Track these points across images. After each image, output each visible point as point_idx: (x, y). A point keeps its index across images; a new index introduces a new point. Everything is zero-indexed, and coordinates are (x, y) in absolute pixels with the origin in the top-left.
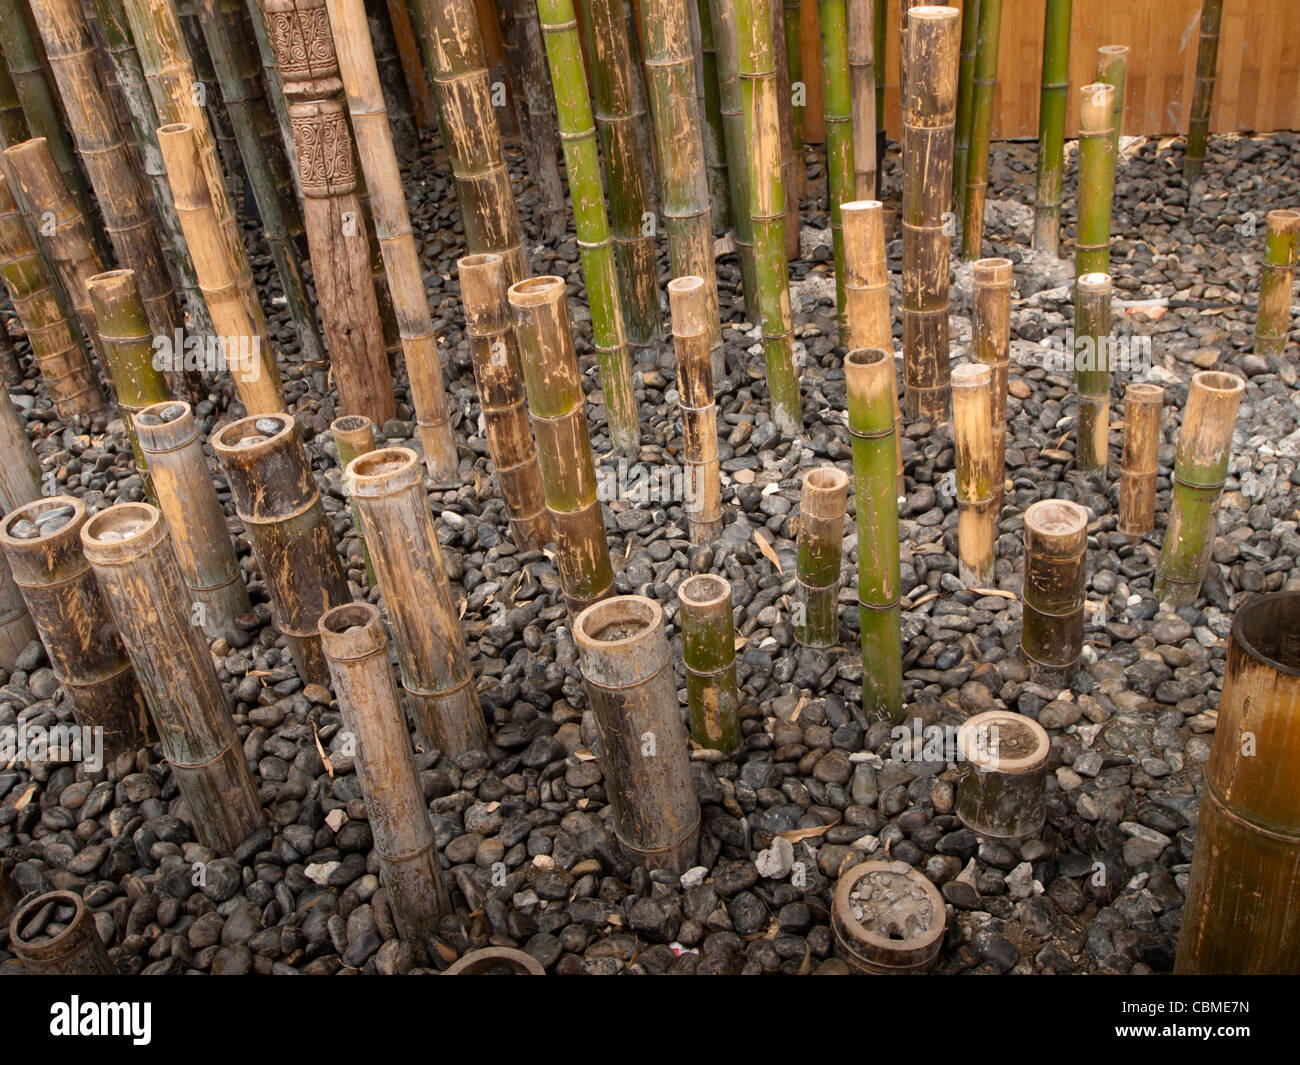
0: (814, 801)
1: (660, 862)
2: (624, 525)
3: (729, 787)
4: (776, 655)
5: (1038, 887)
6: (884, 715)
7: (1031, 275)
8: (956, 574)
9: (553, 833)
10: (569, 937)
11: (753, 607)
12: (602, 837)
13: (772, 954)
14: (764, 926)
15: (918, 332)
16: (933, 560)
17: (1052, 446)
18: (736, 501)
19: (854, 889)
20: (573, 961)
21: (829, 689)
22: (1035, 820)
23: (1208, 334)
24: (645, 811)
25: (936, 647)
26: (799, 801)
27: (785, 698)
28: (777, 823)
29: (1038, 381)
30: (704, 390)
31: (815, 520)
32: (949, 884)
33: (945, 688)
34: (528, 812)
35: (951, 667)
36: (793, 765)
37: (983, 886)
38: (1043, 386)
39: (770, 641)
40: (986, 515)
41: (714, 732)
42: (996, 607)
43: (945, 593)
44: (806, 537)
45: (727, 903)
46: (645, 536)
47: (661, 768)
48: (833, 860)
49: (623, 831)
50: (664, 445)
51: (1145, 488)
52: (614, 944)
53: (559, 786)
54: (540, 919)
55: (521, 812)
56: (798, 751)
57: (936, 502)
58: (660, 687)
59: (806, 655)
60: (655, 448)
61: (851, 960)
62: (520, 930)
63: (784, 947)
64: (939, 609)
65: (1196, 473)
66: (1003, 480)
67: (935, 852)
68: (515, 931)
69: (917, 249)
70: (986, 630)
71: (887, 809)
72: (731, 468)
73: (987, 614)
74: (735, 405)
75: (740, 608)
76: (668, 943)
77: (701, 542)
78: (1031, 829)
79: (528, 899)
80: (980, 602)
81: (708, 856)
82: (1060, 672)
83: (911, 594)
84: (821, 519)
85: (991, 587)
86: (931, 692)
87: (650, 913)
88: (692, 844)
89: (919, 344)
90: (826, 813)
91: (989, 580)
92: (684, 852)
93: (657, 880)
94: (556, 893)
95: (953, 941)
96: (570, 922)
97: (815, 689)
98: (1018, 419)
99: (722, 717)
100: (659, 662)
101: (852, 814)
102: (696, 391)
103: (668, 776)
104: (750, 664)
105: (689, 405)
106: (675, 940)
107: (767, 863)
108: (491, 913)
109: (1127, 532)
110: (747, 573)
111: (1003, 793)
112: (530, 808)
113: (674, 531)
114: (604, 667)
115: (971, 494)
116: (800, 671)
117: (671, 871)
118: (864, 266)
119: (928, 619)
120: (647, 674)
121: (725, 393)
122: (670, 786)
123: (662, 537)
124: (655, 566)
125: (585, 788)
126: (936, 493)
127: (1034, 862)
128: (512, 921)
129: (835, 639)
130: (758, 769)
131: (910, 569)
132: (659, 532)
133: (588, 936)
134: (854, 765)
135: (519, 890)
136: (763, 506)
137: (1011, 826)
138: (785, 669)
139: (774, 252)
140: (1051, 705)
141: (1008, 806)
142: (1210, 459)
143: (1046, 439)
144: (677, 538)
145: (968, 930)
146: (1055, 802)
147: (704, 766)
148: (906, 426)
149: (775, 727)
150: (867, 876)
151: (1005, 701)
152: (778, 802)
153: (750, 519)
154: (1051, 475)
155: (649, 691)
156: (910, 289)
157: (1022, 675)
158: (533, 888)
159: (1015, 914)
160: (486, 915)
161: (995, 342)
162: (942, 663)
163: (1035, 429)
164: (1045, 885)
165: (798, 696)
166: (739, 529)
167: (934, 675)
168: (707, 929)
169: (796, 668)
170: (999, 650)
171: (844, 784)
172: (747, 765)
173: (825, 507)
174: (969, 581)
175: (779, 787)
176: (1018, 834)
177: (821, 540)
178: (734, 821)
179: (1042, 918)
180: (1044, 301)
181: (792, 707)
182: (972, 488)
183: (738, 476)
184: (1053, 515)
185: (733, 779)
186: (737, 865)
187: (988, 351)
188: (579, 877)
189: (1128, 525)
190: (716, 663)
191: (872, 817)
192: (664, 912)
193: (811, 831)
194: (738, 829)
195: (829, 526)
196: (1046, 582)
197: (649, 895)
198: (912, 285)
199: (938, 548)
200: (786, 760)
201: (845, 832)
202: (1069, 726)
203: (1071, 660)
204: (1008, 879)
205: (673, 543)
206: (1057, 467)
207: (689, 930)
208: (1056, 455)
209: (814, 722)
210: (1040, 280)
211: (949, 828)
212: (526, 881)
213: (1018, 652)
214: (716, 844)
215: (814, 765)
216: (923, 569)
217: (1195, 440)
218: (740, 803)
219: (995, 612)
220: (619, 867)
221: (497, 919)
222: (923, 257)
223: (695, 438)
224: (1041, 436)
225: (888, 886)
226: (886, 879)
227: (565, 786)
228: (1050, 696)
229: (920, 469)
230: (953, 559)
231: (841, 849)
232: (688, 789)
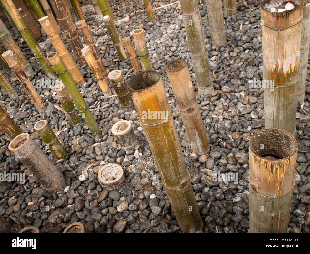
0: (88, 159)
1: (57, 190)
2: (22, 117)
3: (68, 166)
4: (69, 131)
5: (141, 154)
6: (97, 133)
7: (98, 21)
8: (103, 95)
9: (31, 196)
10: (43, 217)
11: (60, 123)
12: (42, 191)
13: (90, 196)
14: (86, 191)
15: (74, 44)
16: (97, 95)
17: (115, 59)
18: (47, 100)
19: (102, 174)
20: (46, 222)
21: (83, 133)
22: (135, 141)
23: (139, 21)
24: (48, 181)
25: (104, 114)
26: (85, 161)
27: (74, 140)
28: (82, 168)
29: (107, 45)
30: (24, 77)
31: (62, 97)
32: (123, 162)
33: (109, 121)
34: (23, 194)
35: (108, 116)
36: (81, 154)
37: (130, 160)
38: (108, 46)
39: (66, 129)
40: (103, 80)
41: (59, 155)
42: (114, 99)
43: (102, 101)
44: (62, 102)
45: (77, 191)
46: (28, 117)
47: (47, 170)
48: (97, 170)
49: (46, 187)
50: (25, 94)
51: (135, 60)
52: (54, 213)
53: (28, 185)
54: (35, 217)
55: (21, 195)
56: (81, 150)
57: (93, 81)
58: (37, 152)
59: (75, 128)
60: (22, 96)
61: (107, 189)
62: (30, 222)
63: (92, 194)
64: (102, 105)
65: (142, 53)
66: (106, 70)
67: (117, 157)
68: (29, 222)
69: (64, 24)
70: (113, 105)
71: (104, 153)
72: (43, 93)
73: (113, 101)
74: (38, 77)
75: (57, 124)
76: (67, 206)
77: (42, 113)
78: (135, 143)
79: (31, 213)
80: (110, 99)
81: (69, 183)
82: (131, 107)
83: (95, 104)
84: (63, 96)
85: (111, 95)
86: (106, 124)
87: (59, 202)
88: (64, 182)
89: (75, 46)
90: (92, 161)
91: (111, 94)
92: (62, 184)
93: (59, 194)
94: (36, 209)
95: (127, 174)
96: (42, 213)
97: (80, 135)
98: (106, 55)
99: (59, 151)
100: (33, 146)
101: (97, 158)
102: (23, 78)
103: (50, 171)
104: (63, 136)
105: (23, 82)
106: (68, 205)
107: (82, 178)
108: (22, 222)
109: (136, 71)
110: (55, 116)
111: (125, 138)
112: (23, 193)
113: (35, 113)
114: (20, 154)
115: (98, 77)
116: (75, 132)
117: (61, 190)
118: (51, 33)
119: (100, 108)
120: (32, 150)
121: (35, 76)
122: (51, 172)
123: (33, 116)
124: (33, 123)
125: (35, 182)
126: (93, 79)
127: (138, 150)
128: (28, 221)
129: (81, 122)
130: (73, 158)
131: (92, 99)
132: (31, 115)
133: (47, 214)
134: (94, 147)
135: (27, 213)
136: (54, 98)
137: (130, 144)
138: (72, 134)
139: (29, 37)
140: (131, 115)
141: (128, 141)
142: (143, 49)
143: (113, 57)
144: (36, 114)
145: (130, 170)
146: (139, 135)
147: (60, 164)
148: (81, 67)
149: (74, 147)
150: (104, 170)
151: (122, 118)
152: (80, 163)
153: (52, 103)
154: (116, 65)
155: (34, 154)
156: (67, 35)
157: (123, 111)
158: (30, 211)
159: (138, 162)
160: (21, 223)
161: (89, 40)
162: (106, 116)
163: (110, 56)
164: (142, 153)
165: (77, 138)
166: (50, 106)
167: (105, 120)
168: (74, 199)
169: (74, 132)
170: (117, 108)
171: (94, 153)
172: (70, 159)
173: (63, 93)
174: (107, 96)
175: (80, 160)
176: (133, 145)
177: (66, 101)
178: (71, 173)
179: (143, 160)
180: (103, 26)
181: (76, 141)
182: (97, 75)
183: (45, 94)
184: (114, 74)
185: (68, 163)
186: (75, 181)
187: (89, 43)
188: (40, 203)
189: (135, 69)
190: (52, 140)
191: (102, 157)
192: (63, 200)
193: (90, 166)
194: (72, 174)
195: (66, 97)
196: (119, 89)
197: (58, 198)
198: (67, 33)
199: (97, 91)
200: (79, 153)
201: (97, 163)
202: (137, 118)
203: (132, 103)
204: (134, 156)
205: (36, 116)
206: (117, 63)
207: (70, 201)
208: (116, 60)
209: (82, 142)
210: (100, 21)
211: (119, 151)
212: (28, 210)
213: (121, 107)
214: (69, 179)
215: (85, 151)
216: (95, 98)
217: (138, 46)
218: (72, 168)
219: (114, 100)
220: (49, 196)
221: (24, 222)
222: (66, 26)
223: (28, 90)
224: (112, 57)
225: (109, 170)
226: (108, 168)
227: (30, 184)
228: (131, 113)
229: (87, 75)
230: (101, 92)
231: (97, 167)
232: (57, 171)
